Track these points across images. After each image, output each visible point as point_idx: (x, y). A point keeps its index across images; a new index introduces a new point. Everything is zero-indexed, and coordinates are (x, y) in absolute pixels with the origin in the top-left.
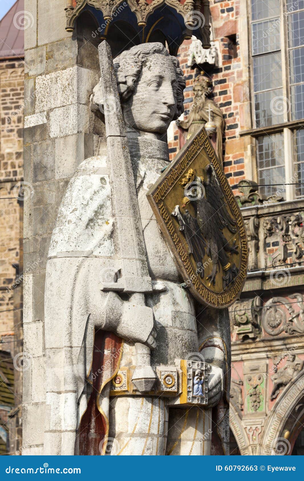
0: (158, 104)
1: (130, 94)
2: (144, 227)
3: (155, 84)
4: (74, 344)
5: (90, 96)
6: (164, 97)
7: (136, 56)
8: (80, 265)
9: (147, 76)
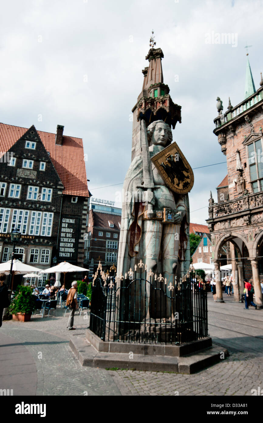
0: (160, 136)
2: (153, 169)
3: (159, 130)
4: (128, 204)
6: (161, 134)
8: (131, 181)
9: (156, 128)
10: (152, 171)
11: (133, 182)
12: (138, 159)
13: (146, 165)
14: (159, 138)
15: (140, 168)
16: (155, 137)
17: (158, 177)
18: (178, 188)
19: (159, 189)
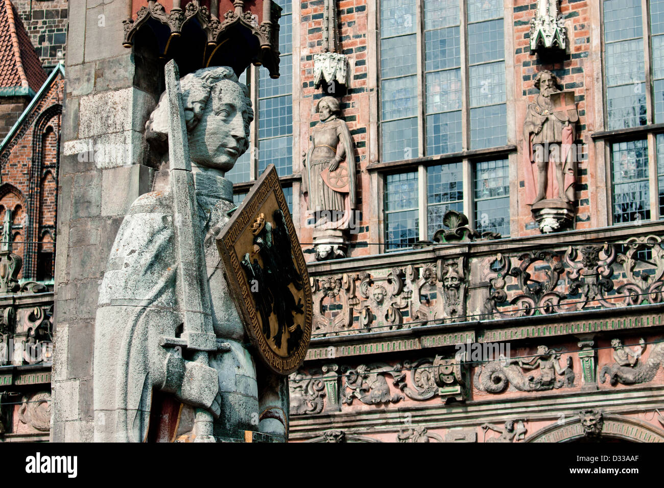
0: (227, 136)
1: (196, 123)
2: (209, 276)
3: (224, 114)
4: (130, 406)
5: (145, 123)
6: (233, 129)
7: (205, 80)
8: (139, 316)
9: (216, 104)
10: (208, 281)
11: (147, 323)
12: (157, 228)
13: (191, 258)
14: (224, 146)
15: (166, 266)
16: (207, 137)
17: (228, 308)
18: (277, 352)
19: (226, 356)
